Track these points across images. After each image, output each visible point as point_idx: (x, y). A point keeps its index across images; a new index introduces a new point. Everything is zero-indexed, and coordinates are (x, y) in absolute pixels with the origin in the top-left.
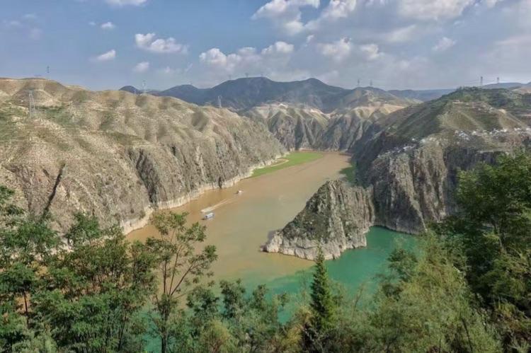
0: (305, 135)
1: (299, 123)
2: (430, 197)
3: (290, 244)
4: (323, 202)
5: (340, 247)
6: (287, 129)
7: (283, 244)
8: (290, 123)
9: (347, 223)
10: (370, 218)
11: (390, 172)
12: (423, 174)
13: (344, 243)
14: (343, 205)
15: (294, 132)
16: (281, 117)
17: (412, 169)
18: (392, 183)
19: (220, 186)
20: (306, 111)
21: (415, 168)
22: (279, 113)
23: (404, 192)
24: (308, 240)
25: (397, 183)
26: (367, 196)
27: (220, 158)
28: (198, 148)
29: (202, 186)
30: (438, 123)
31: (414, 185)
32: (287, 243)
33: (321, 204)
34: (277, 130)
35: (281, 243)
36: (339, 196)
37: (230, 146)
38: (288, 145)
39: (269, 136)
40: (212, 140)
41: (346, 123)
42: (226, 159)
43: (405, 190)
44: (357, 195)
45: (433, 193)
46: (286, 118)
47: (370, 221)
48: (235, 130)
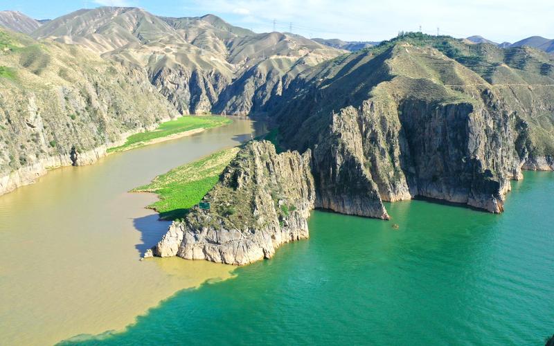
0: (204, 92)
1: (194, 74)
2: (384, 163)
3: (196, 239)
4: (245, 173)
5: (273, 237)
6: (177, 82)
7: (184, 240)
8: (181, 74)
9: (281, 203)
10: (309, 195)
11: (334, 131)
12: (374, 133)
13: (279, 232)
14: (274, 176)
15: (188, 87)
16: (168, 65)
17: (361, 128)
18: (337, 145)
19: (74, 160)
20: (204, 58)
21: (364, 125)
22: (165, 59)
23: (353, 158)
24: (224, 231)
25: (343, 145)
26: (304, 165)
27: (73, 118)
28: (32, 100)
29: (42, 160)
30: (387, 69)
31: (364, 149)
32: (190, 236)
33: (242, 175)
34: (162, 83)
35: (181, 238)
36: (268, 164)
37: (89, 100)
38: (180, 105)
39: (151, 90)
40: (57, 89)
41: (260, 77)
42: (83, 118)
43: (354, 155)
44: (291, 164)
45: (387, 159)
46: (176, 66)
47: (309, 199)
48: (96, 78)
